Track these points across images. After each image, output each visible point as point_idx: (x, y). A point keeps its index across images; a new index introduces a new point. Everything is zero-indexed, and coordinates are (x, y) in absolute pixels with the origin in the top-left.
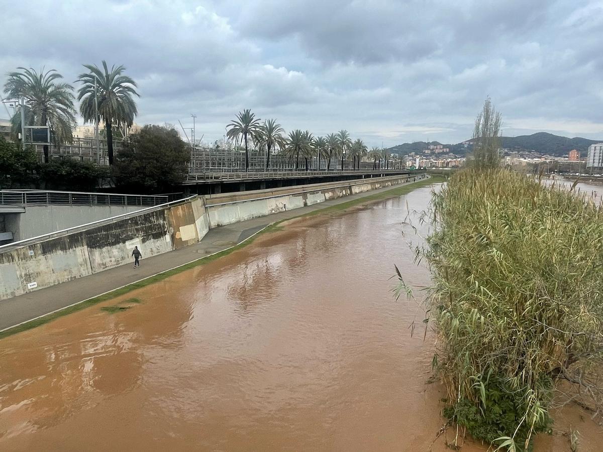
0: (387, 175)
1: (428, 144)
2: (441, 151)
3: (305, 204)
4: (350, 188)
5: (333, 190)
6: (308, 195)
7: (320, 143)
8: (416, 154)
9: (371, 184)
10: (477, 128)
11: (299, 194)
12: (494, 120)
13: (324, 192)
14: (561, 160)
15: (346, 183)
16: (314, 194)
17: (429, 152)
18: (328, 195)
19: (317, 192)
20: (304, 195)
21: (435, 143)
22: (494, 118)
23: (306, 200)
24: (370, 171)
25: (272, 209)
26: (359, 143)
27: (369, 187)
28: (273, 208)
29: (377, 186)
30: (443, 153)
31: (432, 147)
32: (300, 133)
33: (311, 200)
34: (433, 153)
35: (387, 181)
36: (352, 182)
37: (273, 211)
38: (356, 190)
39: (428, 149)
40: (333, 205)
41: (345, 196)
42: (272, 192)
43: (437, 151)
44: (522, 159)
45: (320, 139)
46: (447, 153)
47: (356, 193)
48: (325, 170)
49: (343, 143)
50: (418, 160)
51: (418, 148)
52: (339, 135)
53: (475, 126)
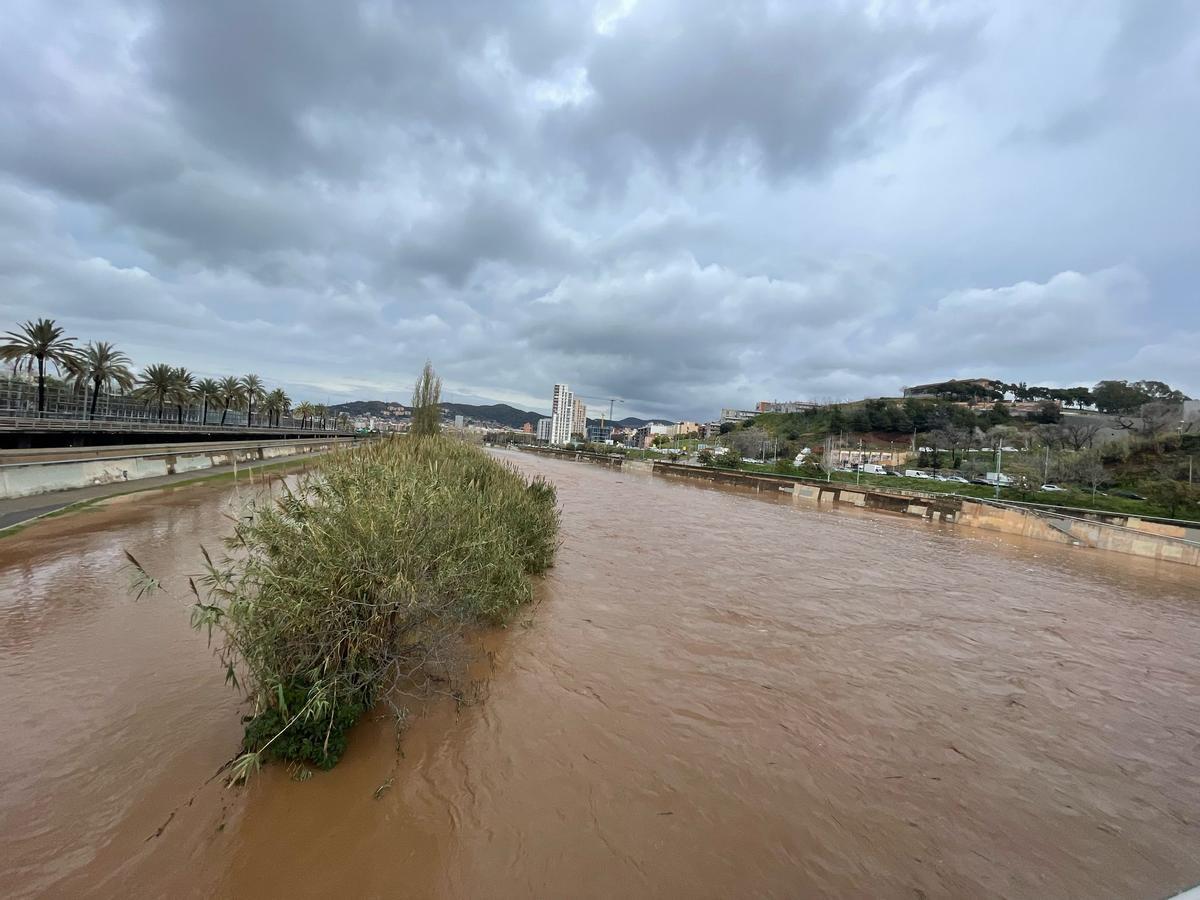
0: (322, 436)
1: (387, 405)
2: (402, 414)
3: (171, 472)
4: (260, 451)
5: (228, 453)
6: (178, 458)
7: (208, 388)
8: (372, 415)
9: (297, 446)
10: (418, 390)
11: (159, 457)
12: (434, 384)
13: (210, 454)
14: (518, 432)
15: (254, 444)
16: (189, 456)
17: (388, 413)
18: (217, 460)
19: (197, 454)
20: (171, 458)
21: (395, 405)
22: (434, 382)
23: (172, 466)
24: (296, 430)
25: (95, 479)
26: (279, 395)
27: (293, 451)
28: (97, 476)
29: (307, 449)
30: (404, 416)
31: (391, 408)
32: (167, 370)
33: (182, 465)
34: (392, 415)
35: (322, 444)
36: (263, 443)
37: (97, 482)
38: (269, 453)
39: (387, 410)
40: (223, 472)
41: (251, 460)
42: (97, 452)
43: (397, 413)
44: (484, 429)
45: (209, 382)
46: (407, 417)
47: (270, 458)
48: (218, 424)
49: (251, 391)
50: (372, 422)
51: (374, 408)
52: (245, 380)
53: (414, 387)
